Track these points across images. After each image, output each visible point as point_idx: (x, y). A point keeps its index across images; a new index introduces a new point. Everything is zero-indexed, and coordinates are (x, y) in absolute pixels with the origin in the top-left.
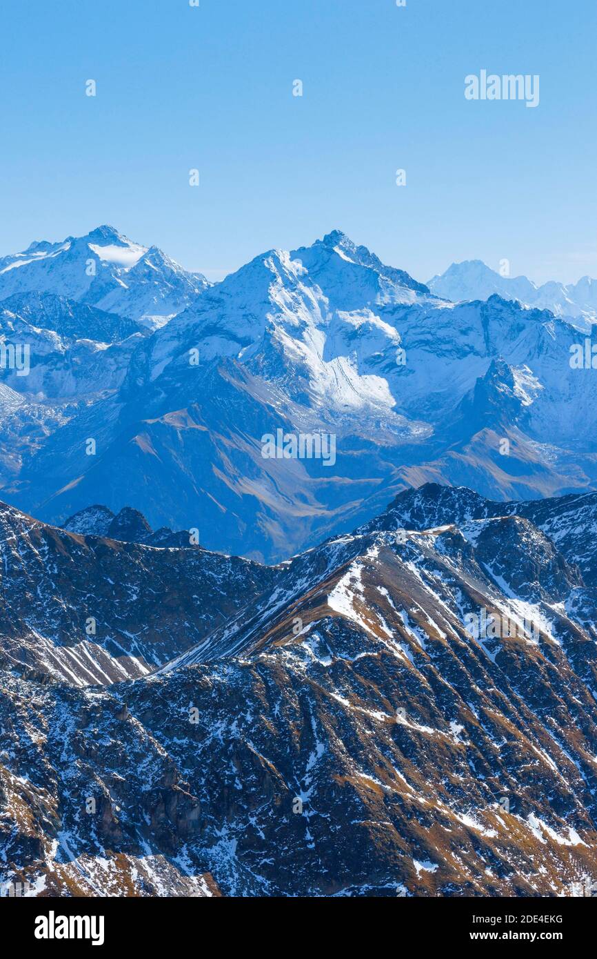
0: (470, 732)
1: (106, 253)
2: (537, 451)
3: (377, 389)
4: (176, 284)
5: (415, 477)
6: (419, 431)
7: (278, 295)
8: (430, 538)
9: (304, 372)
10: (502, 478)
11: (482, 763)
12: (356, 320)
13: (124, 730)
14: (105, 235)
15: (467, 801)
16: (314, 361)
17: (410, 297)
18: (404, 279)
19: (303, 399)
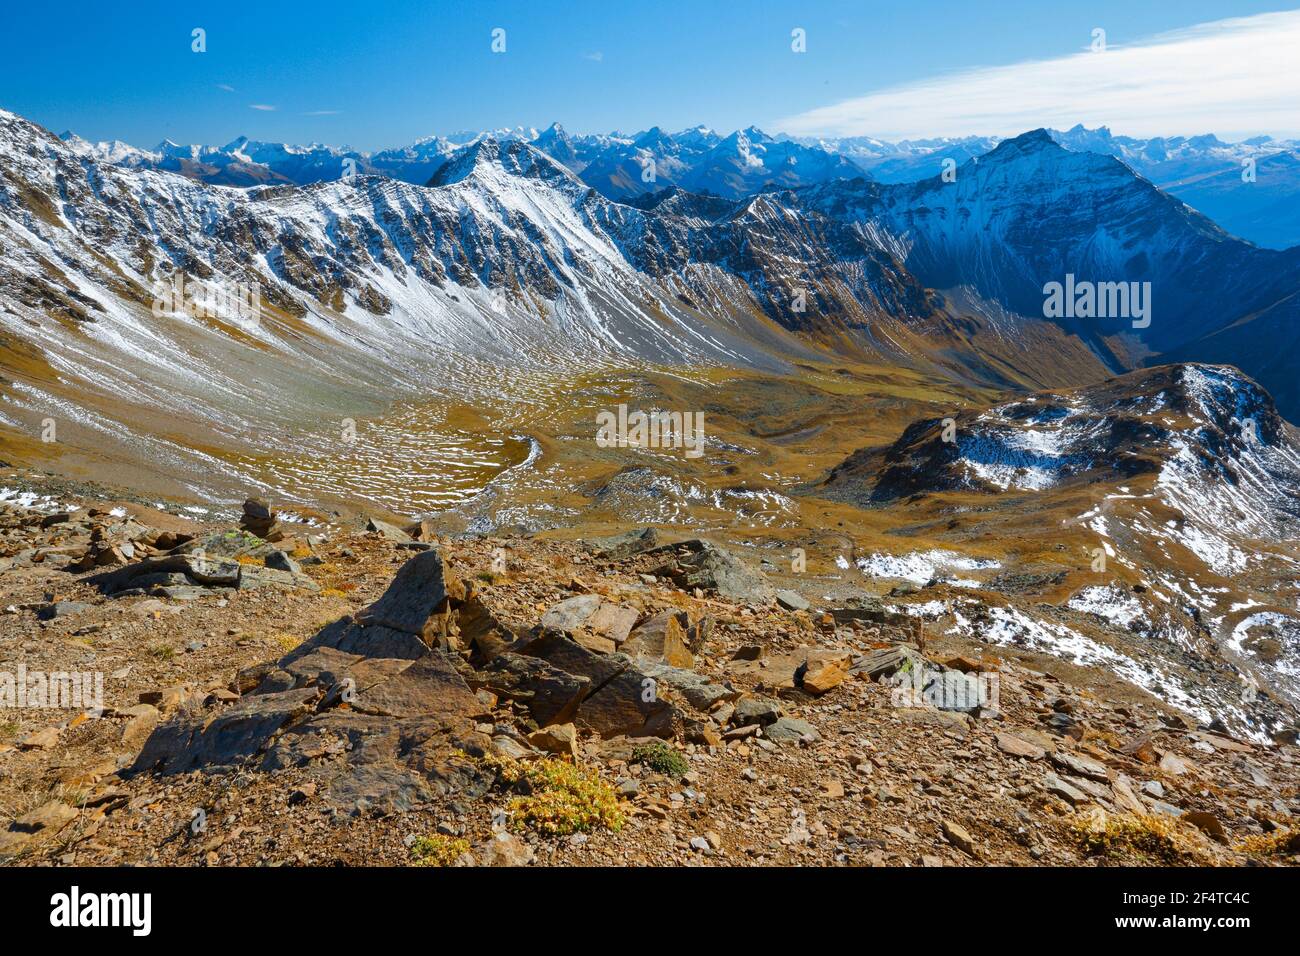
0: (778, 238)
1: (702, 131)
2: (795, 176)
3: (760, 162)
4: (718, 138)
5: (768, 182)
6: (769, 171)
7: (740, 140)
8: (770, 196)
9: (745, 158)
10: (787, 182)
11: (779, 245)
12: (756, 146)
13: (703, 237)
14: (702, 127)
15: (776, 253)
16: (747, 156)
17: (769, 141)
18: (768, 136)
19: (744, 164)
